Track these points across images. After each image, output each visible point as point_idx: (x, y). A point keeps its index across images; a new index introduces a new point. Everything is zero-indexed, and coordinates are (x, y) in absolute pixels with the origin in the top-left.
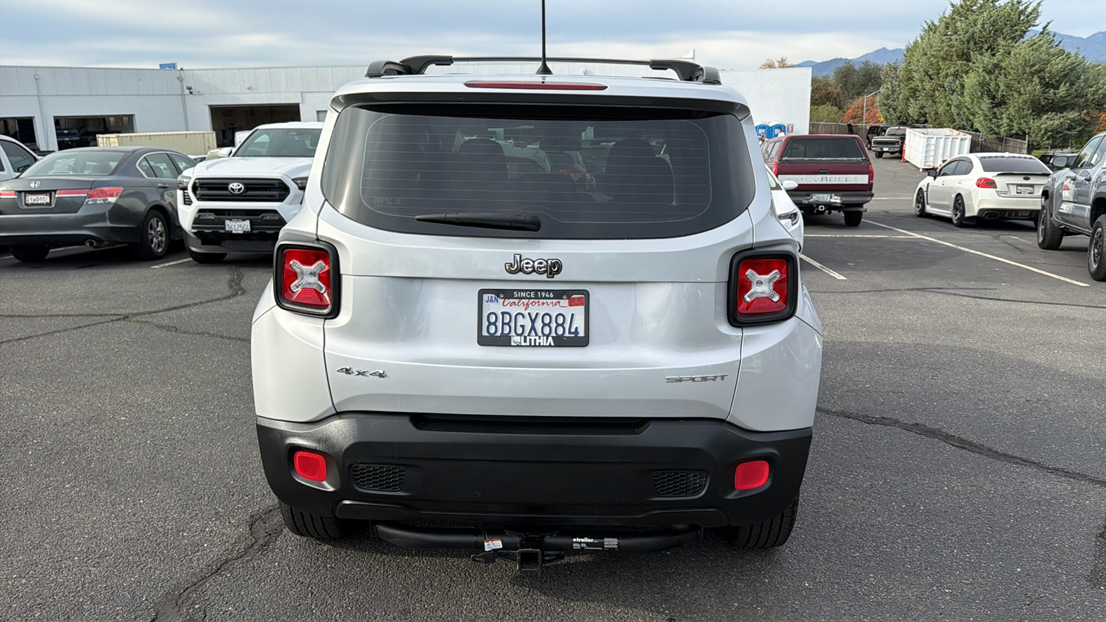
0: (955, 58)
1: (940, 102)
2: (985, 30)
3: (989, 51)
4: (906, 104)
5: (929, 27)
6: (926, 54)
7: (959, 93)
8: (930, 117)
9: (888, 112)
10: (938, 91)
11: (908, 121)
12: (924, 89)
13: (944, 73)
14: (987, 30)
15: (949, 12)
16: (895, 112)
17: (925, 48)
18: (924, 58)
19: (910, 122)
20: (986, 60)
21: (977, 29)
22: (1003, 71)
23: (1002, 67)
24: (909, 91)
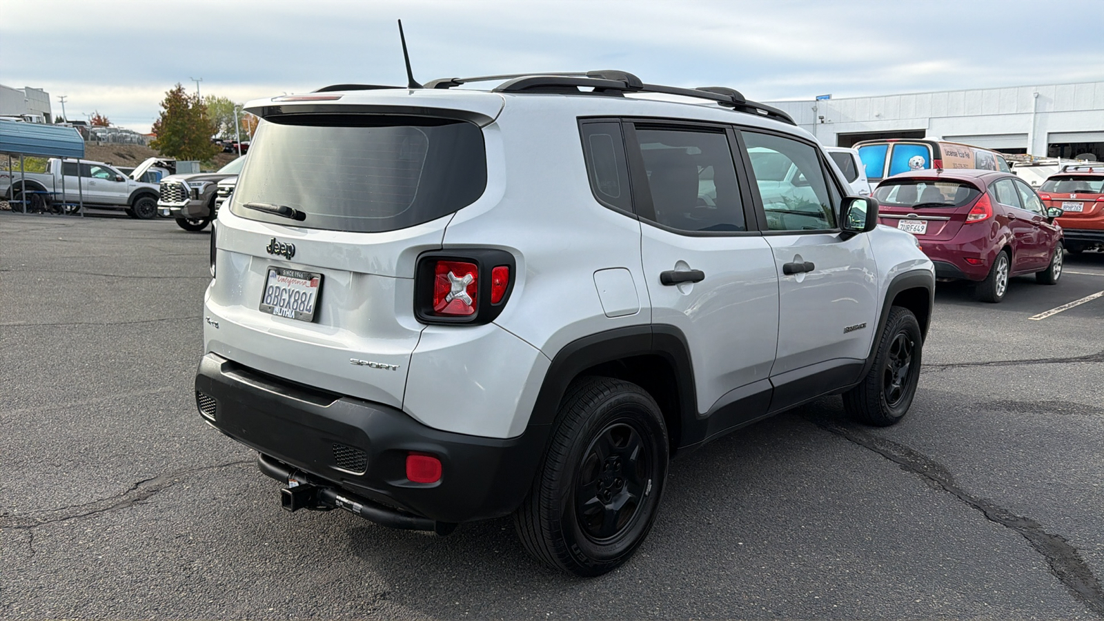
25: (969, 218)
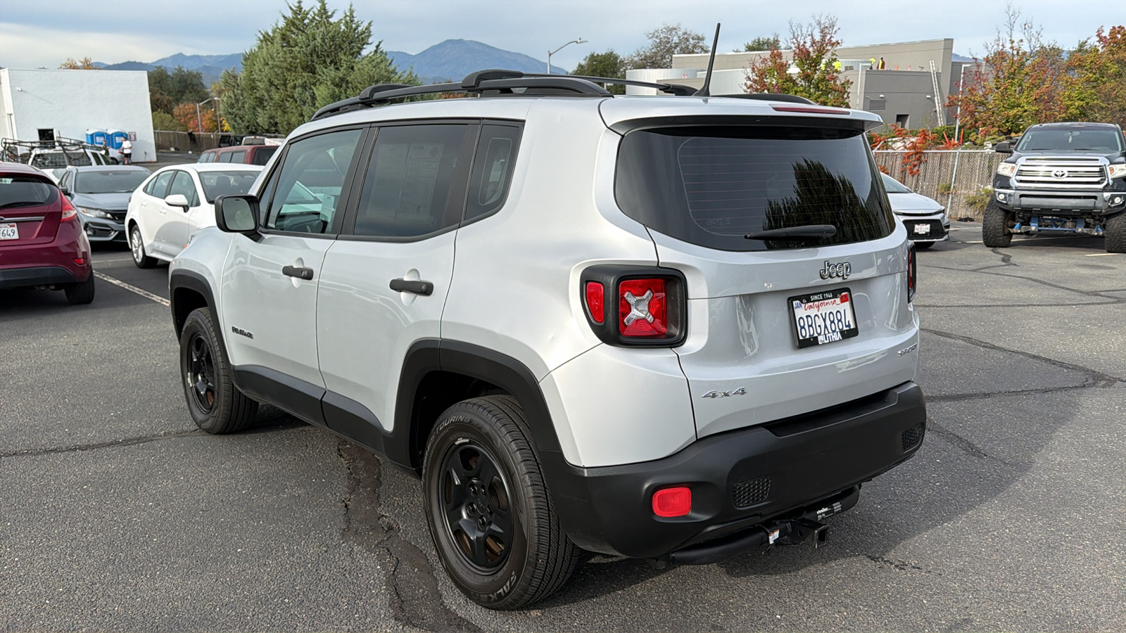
0: (299, 69)
1: (292, 113)
2: (326, 45)
3: (333, 64)
4: (254, 114)
5: (264, 37)
6: (267, 64)
7: (311, 104)
8: (282, 127)
9: (235, 121)
10: (288, 101)
11: (257, 131)
12: (271, 99)
13: (292, 84)
14: (328, 44)
15: (282, 24)
16: (243, 121)
17: (265, 58)
18: (267, 68)
19: (259, 132)
20: (333, 73)
21: (318, 42)
22: (350, 85)
23: (347, 81)
24: (255, 100)
25: (63, 216)
